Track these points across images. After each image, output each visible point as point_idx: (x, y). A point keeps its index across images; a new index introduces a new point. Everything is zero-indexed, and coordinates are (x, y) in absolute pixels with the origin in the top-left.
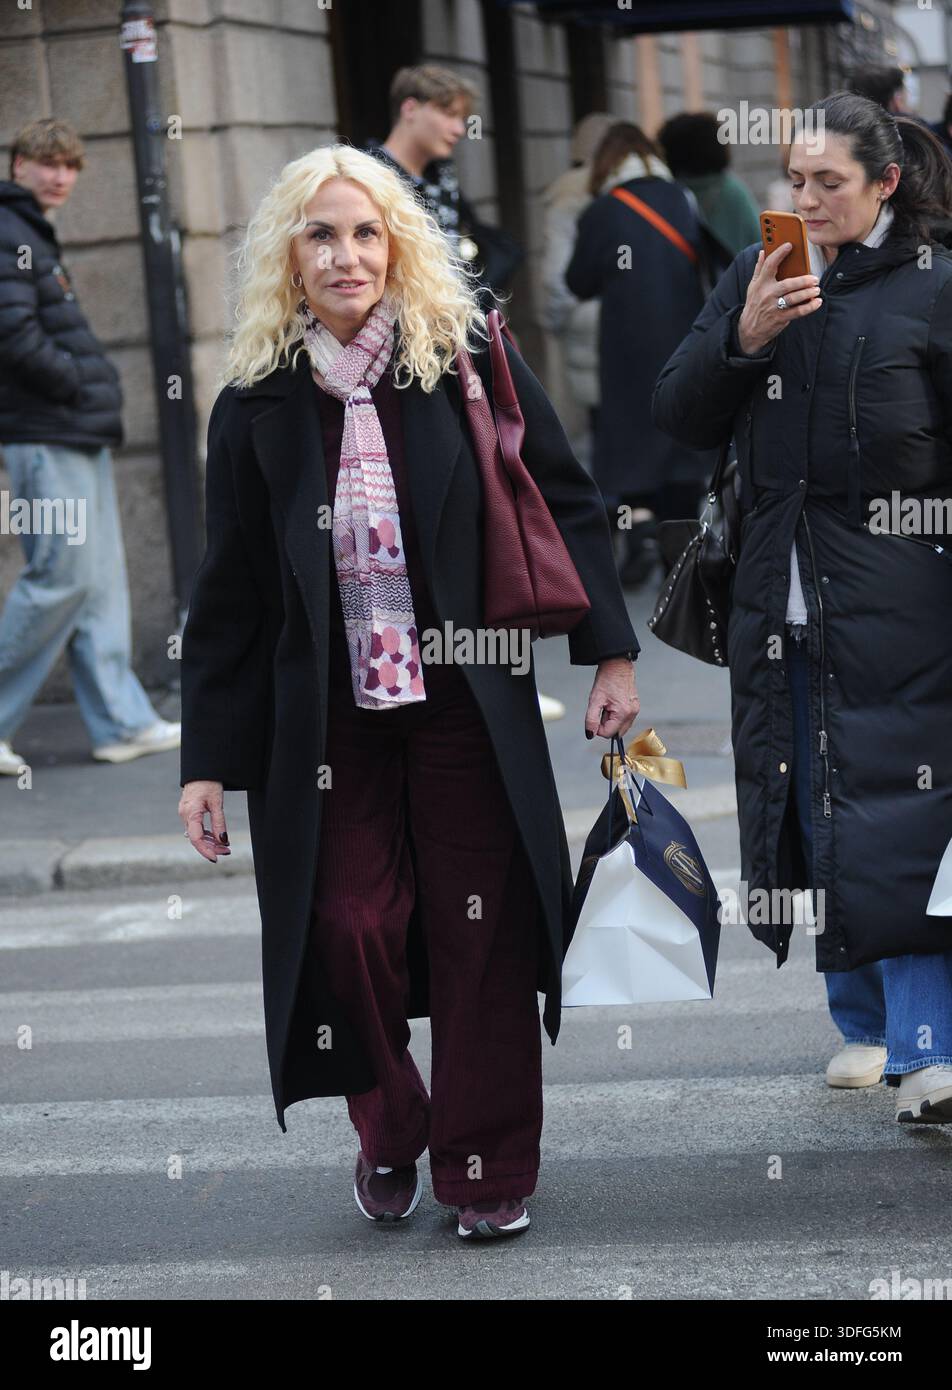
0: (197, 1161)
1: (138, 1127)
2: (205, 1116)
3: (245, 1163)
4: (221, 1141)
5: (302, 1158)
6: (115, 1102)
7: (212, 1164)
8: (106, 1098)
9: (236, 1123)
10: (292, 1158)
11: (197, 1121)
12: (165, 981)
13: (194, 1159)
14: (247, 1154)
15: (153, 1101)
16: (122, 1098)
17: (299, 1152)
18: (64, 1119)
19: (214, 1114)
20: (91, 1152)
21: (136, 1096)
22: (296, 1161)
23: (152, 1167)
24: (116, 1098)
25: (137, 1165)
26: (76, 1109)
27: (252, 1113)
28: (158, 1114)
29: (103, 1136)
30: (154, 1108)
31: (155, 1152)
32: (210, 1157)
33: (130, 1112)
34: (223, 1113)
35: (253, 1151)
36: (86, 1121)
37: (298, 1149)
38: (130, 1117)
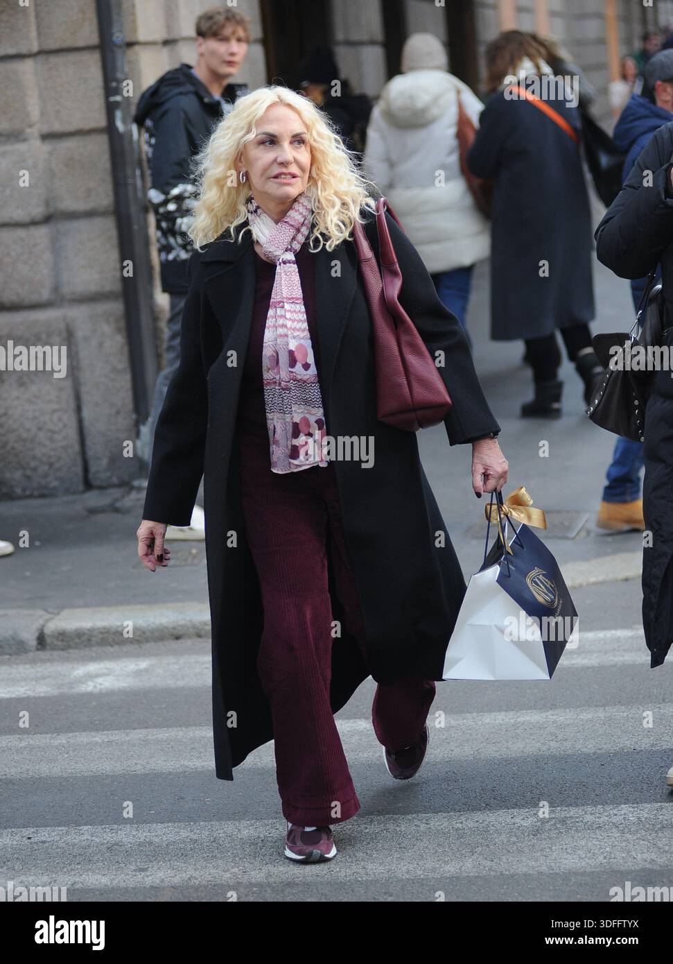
0: (150, 878)
1: (103, 848)
2: (157, 840)
3: (189, 879)
4: (169, 861)
5: (235, 875)
6: (85, 828)
7: (162, 881)
8: (78, 824)
9: (182, 846)
10: (228, 875)
11: (150, 843)
12: (127, 726)
13: (148, 876)
14: (191, 872)
15: (115, 826)
16: (91, 825)
17: (233, 870)
18: (44, 842)
19: (165, 838)
20: (65, 870)
21: (101, 823)
22: (231, 878)
23: (115, 882)
24: (86, 825)
25: (103, 881)
26: (53, 834)
27: (195, 837)
28: (120, 837)
29: (75, 856)
30: (117, 833)
31: (117, 870)
32: (161, 874)
33: (97, 836)
34: (171, 837)
35: (196, 870)
36: (61, 844)
37: (232, 868)
38: (97, 840)
